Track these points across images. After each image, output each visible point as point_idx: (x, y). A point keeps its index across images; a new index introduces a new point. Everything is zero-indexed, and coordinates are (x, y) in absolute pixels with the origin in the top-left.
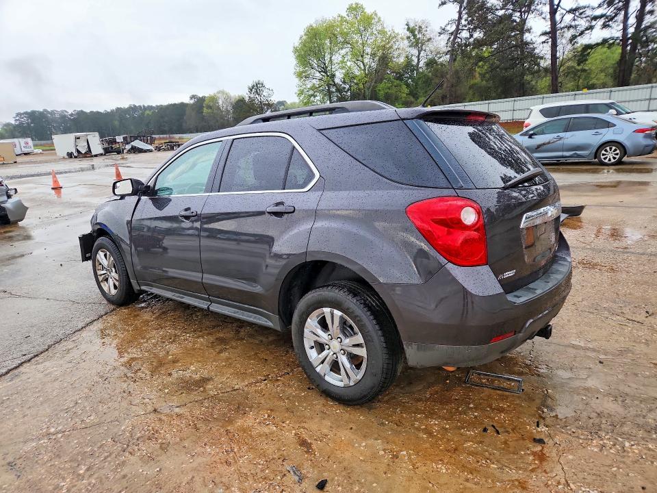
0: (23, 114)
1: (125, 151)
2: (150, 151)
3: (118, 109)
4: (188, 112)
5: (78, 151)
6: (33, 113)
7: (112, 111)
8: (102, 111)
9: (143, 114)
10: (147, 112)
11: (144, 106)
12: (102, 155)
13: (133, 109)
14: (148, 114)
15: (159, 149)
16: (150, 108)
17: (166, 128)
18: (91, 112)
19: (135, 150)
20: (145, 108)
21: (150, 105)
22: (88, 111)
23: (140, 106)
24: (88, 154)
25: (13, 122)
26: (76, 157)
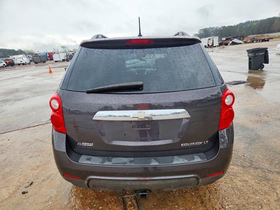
0: (202, 30)
1: (229, 44)
2: (240, 44)
3: (241, 24)
4: (276, 22)
5: (208, 45)
6: (206, 29)
7: (237, 25)
8: (232, 25)
9: (252, 25)
10: (255, 24)
11: (253, 21)
12: (218, 46)
13: (248, 23)
14: (254, 25)
15: (246, 42)
16: (257, 21)
17: (261, 31)
18: (228, 26)
19: (234, 43)
20: (254, 22)
21: (257, 20)
22: (227, 26)
23: (251, 21)
24: (212, 46)
25: (198, 33)
26: (207, 47)
